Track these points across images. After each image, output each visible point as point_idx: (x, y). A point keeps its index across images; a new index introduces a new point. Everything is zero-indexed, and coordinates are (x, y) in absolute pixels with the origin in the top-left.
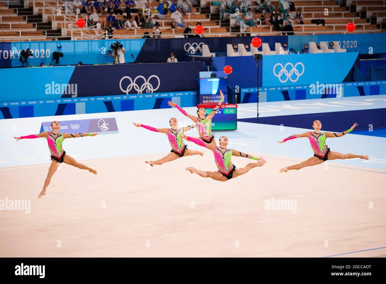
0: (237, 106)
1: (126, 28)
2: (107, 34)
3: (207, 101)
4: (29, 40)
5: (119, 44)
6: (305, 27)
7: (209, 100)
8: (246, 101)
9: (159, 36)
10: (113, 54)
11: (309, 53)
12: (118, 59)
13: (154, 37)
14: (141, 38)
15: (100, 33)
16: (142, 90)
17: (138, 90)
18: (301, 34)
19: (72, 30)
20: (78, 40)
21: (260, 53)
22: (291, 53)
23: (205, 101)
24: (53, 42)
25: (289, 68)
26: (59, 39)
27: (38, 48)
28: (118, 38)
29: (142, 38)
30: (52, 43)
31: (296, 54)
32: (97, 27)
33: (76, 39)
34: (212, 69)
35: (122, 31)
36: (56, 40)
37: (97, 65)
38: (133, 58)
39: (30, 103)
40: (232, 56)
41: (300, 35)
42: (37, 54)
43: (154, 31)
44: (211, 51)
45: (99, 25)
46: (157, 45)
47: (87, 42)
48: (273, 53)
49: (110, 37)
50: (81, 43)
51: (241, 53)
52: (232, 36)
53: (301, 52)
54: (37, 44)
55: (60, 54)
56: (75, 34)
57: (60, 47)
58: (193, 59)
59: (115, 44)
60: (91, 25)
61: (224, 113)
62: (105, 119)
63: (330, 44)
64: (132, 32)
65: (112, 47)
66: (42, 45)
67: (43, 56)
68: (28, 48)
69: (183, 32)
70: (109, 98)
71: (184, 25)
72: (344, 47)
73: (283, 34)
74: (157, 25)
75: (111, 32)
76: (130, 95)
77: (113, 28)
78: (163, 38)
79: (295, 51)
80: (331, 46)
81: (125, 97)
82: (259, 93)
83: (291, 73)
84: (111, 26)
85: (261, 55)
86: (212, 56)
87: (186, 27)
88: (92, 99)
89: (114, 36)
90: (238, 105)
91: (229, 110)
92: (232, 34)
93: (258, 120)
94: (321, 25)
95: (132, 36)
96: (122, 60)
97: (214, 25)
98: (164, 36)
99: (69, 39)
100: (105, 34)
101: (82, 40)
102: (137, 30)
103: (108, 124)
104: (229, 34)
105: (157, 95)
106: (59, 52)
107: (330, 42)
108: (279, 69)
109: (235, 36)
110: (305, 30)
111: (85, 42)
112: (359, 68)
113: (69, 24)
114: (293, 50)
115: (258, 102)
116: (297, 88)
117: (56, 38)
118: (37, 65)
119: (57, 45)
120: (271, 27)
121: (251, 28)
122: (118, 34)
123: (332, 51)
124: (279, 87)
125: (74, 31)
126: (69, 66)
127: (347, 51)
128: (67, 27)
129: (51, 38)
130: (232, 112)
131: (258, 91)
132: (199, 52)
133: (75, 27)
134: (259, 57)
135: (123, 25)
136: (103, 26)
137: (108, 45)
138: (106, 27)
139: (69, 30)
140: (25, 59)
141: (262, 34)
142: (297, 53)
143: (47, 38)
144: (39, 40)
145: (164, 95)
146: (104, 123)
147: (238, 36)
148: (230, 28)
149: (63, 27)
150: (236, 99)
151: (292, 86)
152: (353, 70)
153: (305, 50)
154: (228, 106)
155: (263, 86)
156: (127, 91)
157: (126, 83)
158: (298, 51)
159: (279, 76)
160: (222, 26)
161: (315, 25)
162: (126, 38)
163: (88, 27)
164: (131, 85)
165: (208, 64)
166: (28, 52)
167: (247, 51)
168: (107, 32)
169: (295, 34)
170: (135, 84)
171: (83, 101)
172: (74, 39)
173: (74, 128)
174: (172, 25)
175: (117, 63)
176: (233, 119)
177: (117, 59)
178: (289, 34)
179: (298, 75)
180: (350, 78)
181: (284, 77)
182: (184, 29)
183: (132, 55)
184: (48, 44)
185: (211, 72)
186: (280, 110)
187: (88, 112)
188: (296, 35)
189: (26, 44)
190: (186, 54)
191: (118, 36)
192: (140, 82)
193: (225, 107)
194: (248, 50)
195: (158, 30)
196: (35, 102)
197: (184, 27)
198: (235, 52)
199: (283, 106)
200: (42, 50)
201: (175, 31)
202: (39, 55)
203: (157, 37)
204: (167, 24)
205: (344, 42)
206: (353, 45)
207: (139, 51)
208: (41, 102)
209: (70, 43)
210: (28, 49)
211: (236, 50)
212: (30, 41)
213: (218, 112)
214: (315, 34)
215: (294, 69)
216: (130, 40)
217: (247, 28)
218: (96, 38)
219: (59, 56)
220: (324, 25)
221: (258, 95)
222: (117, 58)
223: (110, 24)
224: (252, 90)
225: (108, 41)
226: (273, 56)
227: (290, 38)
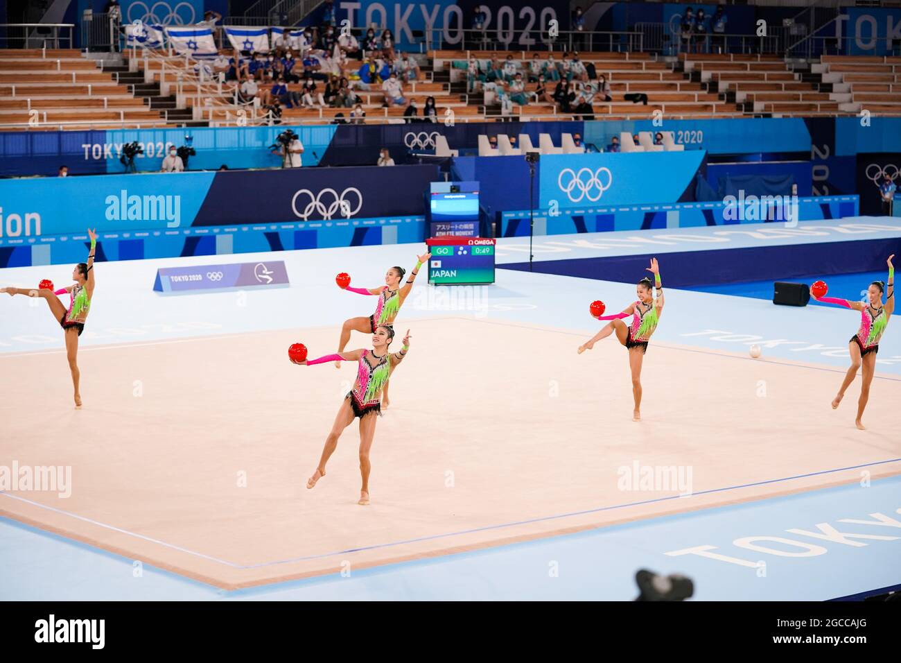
0: (495, 242)
1: (304, 107)
2: (271, 116)
3: (443, 234)
4: (136, 127)
5: (293, 133)
6: (613, 106)
7: (446, 231)
8: (511, 233)
9: (361, 121)
10: (281, 151)
11: (619, 151)
12: (290, 160)
13: (352, 121)
14: (329, 123)
15: (259, 115)
16: (330, 213)
17: (324, 214)
18: (607, 118)
19: (211, 110)
20: (222, 127)
21: (535, 150)
22: (588, 151)
23: (440, 233)
24: (178, 130)
25: (585, 177)
26: (188, 125)
27: (152, 139)
28: (289, 124)
29: (332, 123)
30: (177, 132)
31: (598, 154)
32: (255, 105)
33: (217, 125)
34: (453, 178)
35: (296, 111)
36: (184, 126)
37: (253, 170)
38: (316, 157)
39: (137, 235)
40: (486, 155)
41: (604, 119)
42: (151, 150)
43: (352, 112)
44: (452, 147)
45: (257, 101)
46: (357, 136)
47: (237, 131)
48: (558, 151)
49: (276, 122)
50: (227, 131)
51: (502, 150)
52: (487, 121)
53: (606, 149)
54: (150, 134)
55: (189, 151)
56: (216, 116)
57: (190, 139)
58: (420, 160)
59: (284, 133)
60: (244, 100)
61: (473, 254)
62: (266, 264)
63: (656, 136)
64: (315, 112)
65: (280, 139)
66: (160, 134)
67: (161, 153)
68: (136, 140)
69: (403, 114)
70: (273, 227)
71: (404, 101)
72: (679, 141)
73: (576, 118)
74: (359, 100)
75: (277, 113)
76: (311, 222)
77: (281, 107)
78: (367, 124)
79: (596, 148)
80: (658, 140)
81: (301, 226)
82: (534, 220)
83: (589, 186)
84: (278, 103)
85: (538, 153)
86: (453, 155)
87: (408, 105)
88: (245, 228)
89: (284, 120)
90: (498, 240)
91: (480, 248)
92: (488, 118)
93: (531, 266)
94: (641, 103)
95: (314, 120)
96: (297, 162)
97: (457, 102)
98: (369, 120)
99: (206, 124)
100: (268, 117)
101: (228, 126)
102: (323, 111)
103: (272, 272)
104: (482, 118)
105: (356, 223)
106: (188, 147)
107: (656, 133)
108: (568, 178)
109: (493, 120)
110: (613, 113)
111: (233, 131)
112: (705, 177)
113: (207, 100)
114: (593, 147)
115: (531, 235)
116: (599, 211)
117: (182, 123)
118: (150, 169)
119: (185, 135)
120: (555, 107)
121: (521, 107)
122: (290, 116)
123: (660, 148)
124: (568, 209)
125: (214, 112)
126: (206, 171)
127: (685, 149)
128: (202, 104)
129: (173, 123)
130: (485, 251)
131: (532, 216)
132: (430, 148)
133: (215, 104)
134: (534, 158)
135: (299, 102)
136: (265, 102)
137: (273, 137)
138: (270, 105)
139: (205, 109)
140: (129, 159)
141: (539, 118)
142: (599, 152)
143: (168, 123)
144: (154, 127)
145: (369, 222)
146: (264, 269)
147: (499, 120)
148: (485, 108)
149: (196, 104)
150: (494, 230)
151: (591, 208)
152: (695, 181)
153: (613, 146)
154: (480, 242)
155: (541, 207)
156: (305, 215)
157: (304, 202)
158: (600, 148)
159: (568, 190)
160: (470, 103)
161: (631, 103)
162: (304, 123)
163: (239, 104)
164: (312, 204)
165: (445, 169)
166: (134, 148)
167: (514, 147)
168: (271, 112)
169: (596, 119)
170: (318, 204)
171: (229, 233)
172: (214, 125)
173: (213, 278)
174: (384, 101)
175: (289, 166)
176: (487, 265)
177: (287, 160)
178: (585, 118)
179: (601, 189)
180: (691, 195)
181: (576, 193)
182: (404, 108)
183: (314, 153)
184: (169, 134)
185: (451, 184)
186: (570, 250)
187: (237, 250)
188: (598, 121)
189: (132, 133)
190: (407, 152)
191: (291, 120)
192: (327, 200)
193: (474, 244)
194: (515, 145)
195: (359, 110)
196: (147, 234)
197: (404, 104)
198: (492, 148)
199: (574, 243)
200: (160, 144)
201: (388, 112)
202: (153, 152)
203: (359, 122)
204: (374, 100)
205: (680, 133)
206: (696, 139)
207: (326, 147)
208: (157, 234)
209: (206, 131)
210: (136, 143)
211: (494, 145)
212: (139, 128)
213: (462, 251)
214: (631, 119)
215: (594, 179)
216: (311, 127)
217: (513, 108)
218: (251, 124)
219: (189, 154)
220: (645, 103)
221: (532, 222)
222: (287, 158)
223: (276, 99)
224: (521, 215)
225: (272, 128)
226: (558, 156)
227: (587, 124)
